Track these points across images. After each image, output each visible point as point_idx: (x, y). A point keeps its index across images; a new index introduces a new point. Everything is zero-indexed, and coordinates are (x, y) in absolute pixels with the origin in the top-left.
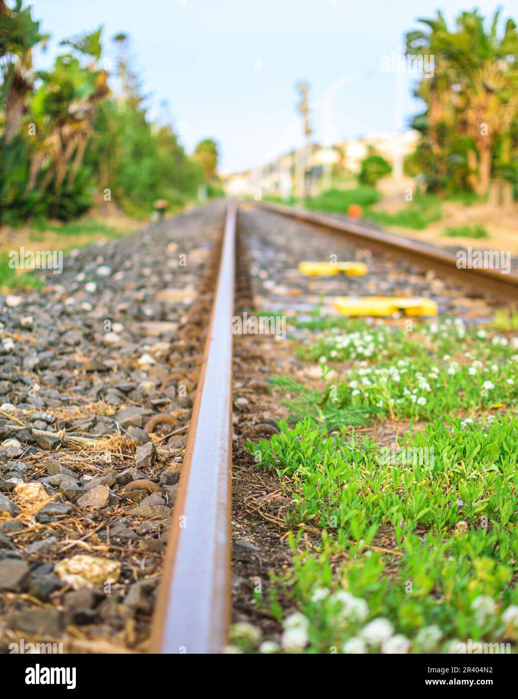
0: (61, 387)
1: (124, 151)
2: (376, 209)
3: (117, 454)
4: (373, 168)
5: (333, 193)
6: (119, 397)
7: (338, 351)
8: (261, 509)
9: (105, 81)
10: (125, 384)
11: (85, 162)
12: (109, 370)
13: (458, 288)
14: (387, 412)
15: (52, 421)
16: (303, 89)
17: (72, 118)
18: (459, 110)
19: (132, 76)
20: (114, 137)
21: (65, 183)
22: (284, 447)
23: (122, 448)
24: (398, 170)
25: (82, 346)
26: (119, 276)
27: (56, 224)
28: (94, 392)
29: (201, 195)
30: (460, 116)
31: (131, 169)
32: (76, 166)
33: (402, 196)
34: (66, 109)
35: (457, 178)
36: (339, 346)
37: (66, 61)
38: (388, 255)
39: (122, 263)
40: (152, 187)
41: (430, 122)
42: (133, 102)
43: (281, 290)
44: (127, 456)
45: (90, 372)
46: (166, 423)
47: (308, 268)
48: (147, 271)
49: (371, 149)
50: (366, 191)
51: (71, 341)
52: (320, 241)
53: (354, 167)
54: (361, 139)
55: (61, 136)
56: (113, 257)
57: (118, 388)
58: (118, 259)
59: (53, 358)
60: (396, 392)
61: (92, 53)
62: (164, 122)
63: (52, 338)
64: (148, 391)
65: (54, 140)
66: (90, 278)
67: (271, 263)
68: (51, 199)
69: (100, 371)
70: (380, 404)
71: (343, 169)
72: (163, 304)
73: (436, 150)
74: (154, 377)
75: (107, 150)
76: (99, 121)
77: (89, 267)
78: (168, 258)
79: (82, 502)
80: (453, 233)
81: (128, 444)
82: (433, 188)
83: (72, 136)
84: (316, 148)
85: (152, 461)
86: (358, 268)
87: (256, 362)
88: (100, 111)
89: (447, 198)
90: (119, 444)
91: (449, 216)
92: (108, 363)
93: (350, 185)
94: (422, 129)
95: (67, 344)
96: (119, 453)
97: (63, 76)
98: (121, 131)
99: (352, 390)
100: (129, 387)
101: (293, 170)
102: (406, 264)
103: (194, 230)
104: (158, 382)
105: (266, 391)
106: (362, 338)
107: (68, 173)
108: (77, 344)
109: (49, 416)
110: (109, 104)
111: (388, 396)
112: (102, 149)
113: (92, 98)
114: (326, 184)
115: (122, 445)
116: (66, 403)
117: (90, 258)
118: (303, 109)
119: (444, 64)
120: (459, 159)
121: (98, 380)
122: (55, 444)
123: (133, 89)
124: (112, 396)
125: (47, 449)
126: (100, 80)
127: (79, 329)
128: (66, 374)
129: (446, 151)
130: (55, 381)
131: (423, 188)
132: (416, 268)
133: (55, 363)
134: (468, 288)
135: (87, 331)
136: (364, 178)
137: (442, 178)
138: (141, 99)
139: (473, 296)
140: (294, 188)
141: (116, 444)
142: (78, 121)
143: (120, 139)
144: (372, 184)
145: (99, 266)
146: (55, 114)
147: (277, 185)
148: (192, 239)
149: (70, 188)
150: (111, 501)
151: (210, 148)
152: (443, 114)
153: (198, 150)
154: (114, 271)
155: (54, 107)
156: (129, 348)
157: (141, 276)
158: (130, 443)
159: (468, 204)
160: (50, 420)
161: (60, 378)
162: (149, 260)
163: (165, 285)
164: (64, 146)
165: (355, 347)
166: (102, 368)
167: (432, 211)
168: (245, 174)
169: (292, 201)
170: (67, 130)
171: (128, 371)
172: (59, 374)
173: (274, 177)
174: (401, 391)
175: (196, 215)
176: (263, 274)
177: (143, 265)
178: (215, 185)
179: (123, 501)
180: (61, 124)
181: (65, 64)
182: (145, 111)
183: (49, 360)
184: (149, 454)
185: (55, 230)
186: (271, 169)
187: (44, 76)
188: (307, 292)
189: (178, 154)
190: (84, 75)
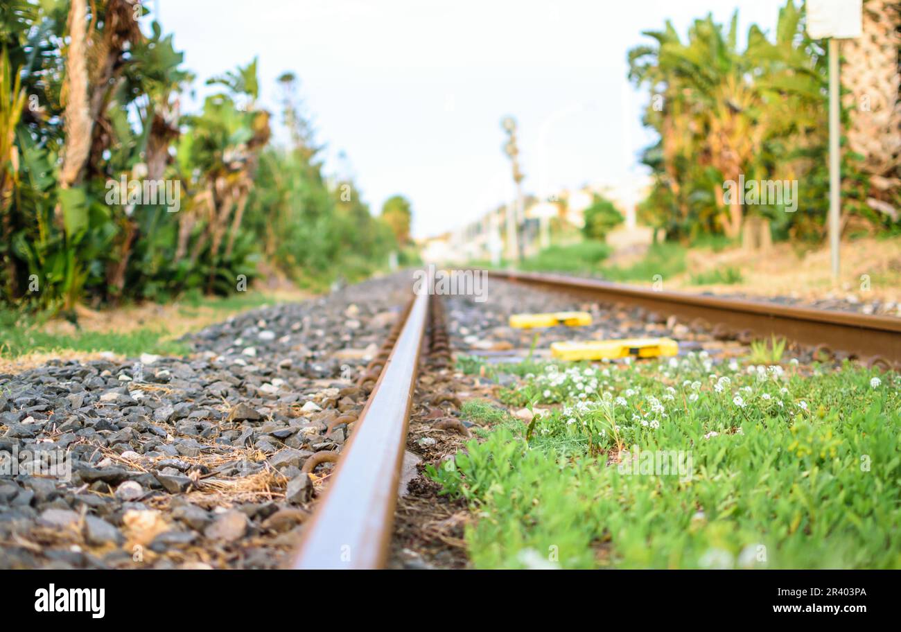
0: (200, 436)
1: (293, 209)
2: (606, 265)
3: (264, 493)
4: (600, 218)
5: (553, 250)
6: (273, 444)
7: (553, 391)
8: (444, 534)
9: (266, 123)
10: (281, 429)
11: (246, 225)
12: (262, 419)
13: (707, 331)
14: (612, 442)
15: (186, 468)
16: (510, 128)
17: (228, 168)
18: (696, 137)
19: (303, 124)
20: (282, 192)
21: (222, 250)
22: (474, 468)
23: (270, 486)
24: (631, 218)
25: (229, 398)
26: (285, 340)
27: (214, 299)
28: (241, 439)
29: (392, 262)
30: (702, 144)
31: (304, 231)
32: (236, 231)
33: (636, 247)
34: (220, 159)
35: (703, 219)
36: (553, 384)
37: (218, 101)
38: (620, 305)
39: (288, 326)
40: (331, 254)
41: (665, 155)
42: (305, 153)
43: (487, 344)
44: (276, 494)
45: (238, 421)
46: (328, 461)
47: (520, 320)
48: (320, 333)
49: (597, 197)
50: (594, 246)
51: (217, 392)
52: (537, 297)
53: (577, 220)
54: (585, 188)
55: (214, 190)
56: (278, 319)
57: (272, 435)
58: (284, 321)
59: (192, 409)
60: (623, 418)
61: (249, 92)
62: (343, 176)
63: (193, 390)
64: (309, 436)
65: (205, 197)
66: (248, 343)
67: (476, 321)
68: (205, 269)
69: (250, 420)
70: (603, 433)
71: (565, 223)
72: (337, 362)
73: (675, 188)
74: (318, 421)
75: (272, 210)
76: (263, 175)
77: (247, 332)
78: (347, 318)
79: (211, 533)
80: (700, 281)
81: (278, 481)
82: (674, 235)
83: (228, 190)
84: (530, 201)
85: (307, 496)
86: (583, 318)
87: (448, 405)
88: (262, 162)
89: (691, 246)
90: (266, 482)
91: (696, 265)
92: (262, 411)
93: (576, 241)
94: (656, 165)
95: (211, 395)
96: (266, 490)
97: (215, 118)
98: (290, 185)
99: (566, 419)
100: (285, 432)
101: (503, 230)
102: (641, 312)
103: (382, 295)
104: (323, 427)
105: (459, 430)
106: (581, 373)
107: (225, 237)
108: (226, 395)
109: (182, 463)
110: (273, 154)
111: (612, 421)
112: (266, 209)
113: (250, 144)
114: (545, 241)
115: (271, 482)
116: (206, 452)
117: (250, 322)
118: (511, 150)
119: (676, 82)
120: (703, 196)
121: (246, 428)
122: (186, 486)
123: (303, 140)
124: (264, 442)
125: (175, 492)
126: (260, 123)
127: (227, 379)
128: (208, 425)
129: (688, 187)
130: (193, 431)
131: (662, 235)
132: (653, 316)
133: (195, 414)
134: (718, 329)
135: (238, 382)
136: (589, 230)
137: (685, 221)
138: (314, 151)
139: (724, 338)
140: (505, 250)
141: (262, 482)
142: (236, 171)
143: (288, 195)
144: (602, 237)
145: (261, 329)
146: (206, 165)
147: (484, 247)
148: (377, 302)
149: (229, 256)
150: (248, 532)
151: (401, 207)
152: (680, 143)
153: (386, 209)
154: (280, 334)
155: (204, 155)
156: (290, 397)
157: (314, 337)
158: (280, 481)
159: (717, 250)
160: (182, 467)
161: (200, 428)
162: (323, 321)
163: (343, 346)
164: (219, 205)
165: (573, 384)
166: (252, 417)
167: (674, 262)
168: (446, 237)
169: (504, 263)
170: (221, 183)
171: (286, 419)
172: (198, 424)
173: (481, 239)
174: (629, 417)
175: (385, 281)
176: (464, 331)
177: (315, 326)
178: (409, 251)
179: (266, 533)
180: (214, 176)
181: (215, 105)
182: (320, 164)
183: (188, 411)
184: (303, 486)
185: (209, 305)
186: (477, 229)
187: (192, 122)
188: (518, 345)
189: (361, 213)
190: (240, 117)
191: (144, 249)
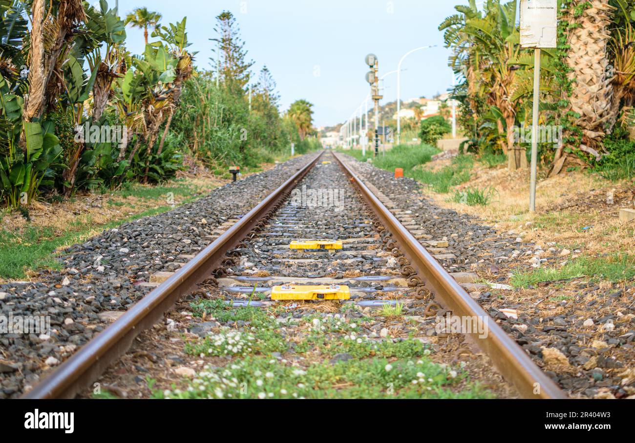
12: (15, 371)
16: (372, 64)
17: (157, 98)
20: (205, 107)
21: (154, 150)
24: (454, 129)
34: (152, 91)
35: (488, 142)
36: (216, 344)
47: (295, 244)
55: (146, 112)
56: (138, 236)
65: (140, 117)
68: (142, 164)
73: (475, 116)
77: (114, 246)
86: (337, 244)
117: (118, 238)
131: (466, 147)
136: (424, 137)
142: (162, 100)
143: (209, 109)
144: (434, 140)
145: (124, 244)
149: (160, 155)
151: (304, 108)
153: (291, 112)
154: (133, 250)
155: (140, 89)
159: (492, 167)
164: (150, 122)
167: (463, 172)
191: (90, 157)
